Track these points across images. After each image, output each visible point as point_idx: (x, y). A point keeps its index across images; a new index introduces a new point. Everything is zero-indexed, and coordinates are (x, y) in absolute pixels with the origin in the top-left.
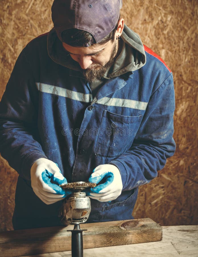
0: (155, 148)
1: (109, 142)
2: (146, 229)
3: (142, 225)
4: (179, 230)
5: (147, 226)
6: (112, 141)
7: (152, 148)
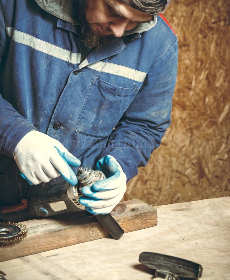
0: (151, 132)
1: (95, 116)
2: (138, 213)
3: (132, 208)
4: (173, 210)
5: (138, 209)
6: (99, 117)
7: (147, 132)
